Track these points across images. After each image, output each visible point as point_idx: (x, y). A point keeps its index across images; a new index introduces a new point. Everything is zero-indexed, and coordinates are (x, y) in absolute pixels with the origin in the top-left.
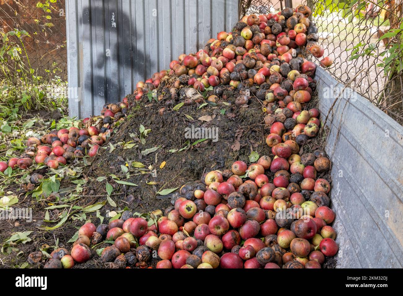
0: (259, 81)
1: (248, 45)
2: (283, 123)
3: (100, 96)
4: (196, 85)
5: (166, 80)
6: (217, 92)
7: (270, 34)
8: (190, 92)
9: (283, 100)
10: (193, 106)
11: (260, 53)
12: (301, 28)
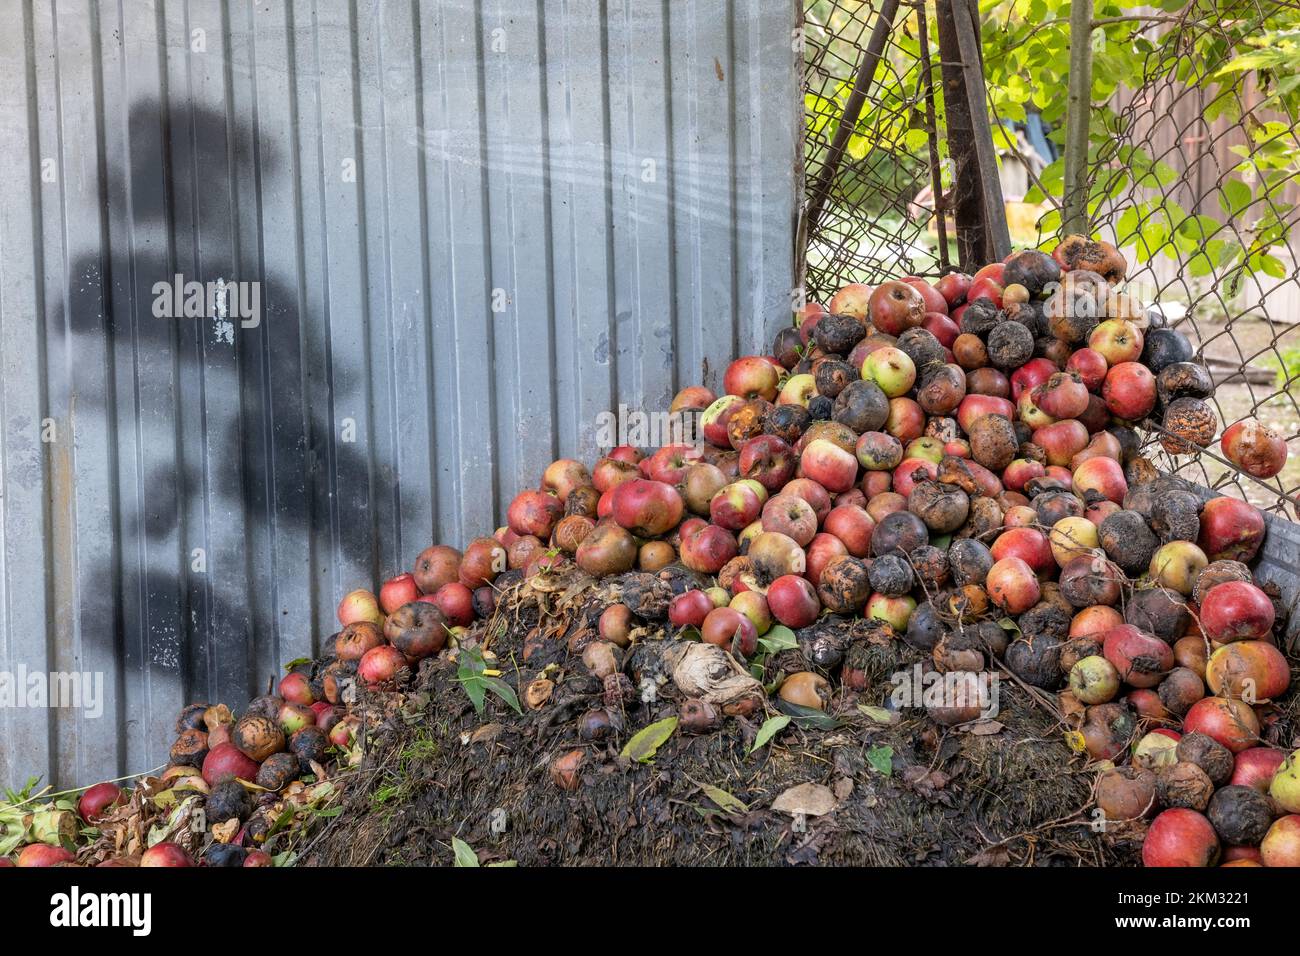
0: (1016, 600)
1: (905, 419)
2: (1204, 813)
3: (158, 668)
4: (716, 626)
5: (540, 598)
6: (819, 656)
7: (981, 365)
8: (699, 665)
9: (1154, 688)
10: (726, 738)
11: (970, 457)
12: (1122, 341)
